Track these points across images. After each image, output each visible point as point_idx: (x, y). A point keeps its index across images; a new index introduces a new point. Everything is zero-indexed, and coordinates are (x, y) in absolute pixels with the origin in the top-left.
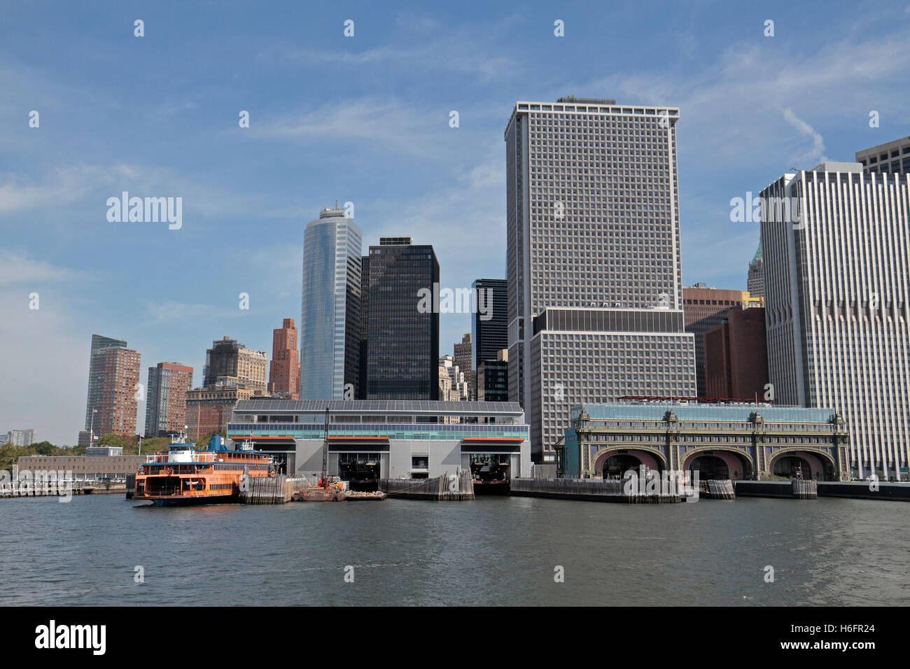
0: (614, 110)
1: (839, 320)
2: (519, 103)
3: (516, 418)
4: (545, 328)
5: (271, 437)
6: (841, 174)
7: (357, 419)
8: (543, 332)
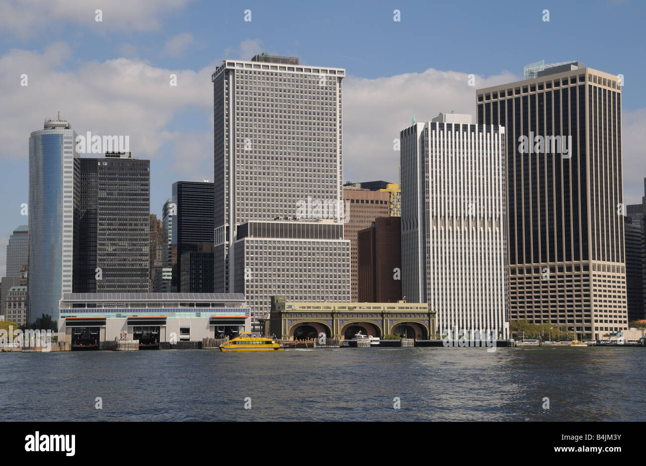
0: (298, 69)
1: (449, 230)
2: (227, 61)
3: (242, 304)
4: (247, 236)
5: (78, 317)
6: (455, 125)
7: (144, 305)
8: (246, 239)
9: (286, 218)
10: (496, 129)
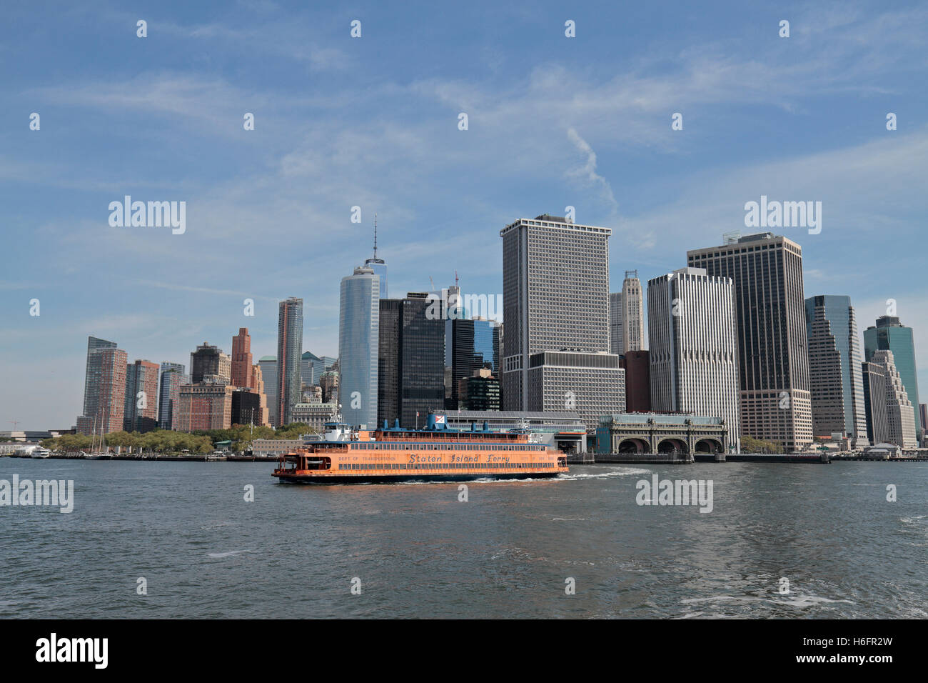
3: (575, 422)
8: (541, 366)
9: (572, 350)
10: (727, 281)
